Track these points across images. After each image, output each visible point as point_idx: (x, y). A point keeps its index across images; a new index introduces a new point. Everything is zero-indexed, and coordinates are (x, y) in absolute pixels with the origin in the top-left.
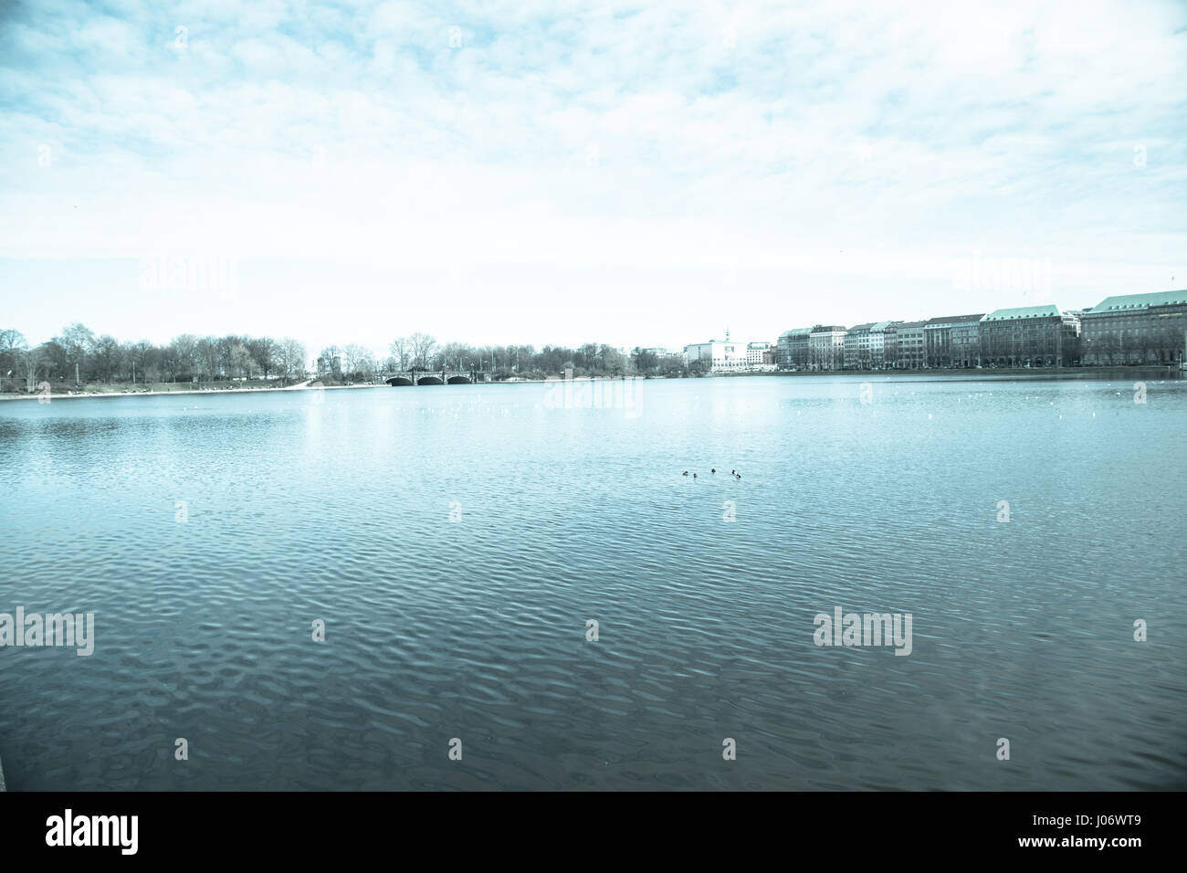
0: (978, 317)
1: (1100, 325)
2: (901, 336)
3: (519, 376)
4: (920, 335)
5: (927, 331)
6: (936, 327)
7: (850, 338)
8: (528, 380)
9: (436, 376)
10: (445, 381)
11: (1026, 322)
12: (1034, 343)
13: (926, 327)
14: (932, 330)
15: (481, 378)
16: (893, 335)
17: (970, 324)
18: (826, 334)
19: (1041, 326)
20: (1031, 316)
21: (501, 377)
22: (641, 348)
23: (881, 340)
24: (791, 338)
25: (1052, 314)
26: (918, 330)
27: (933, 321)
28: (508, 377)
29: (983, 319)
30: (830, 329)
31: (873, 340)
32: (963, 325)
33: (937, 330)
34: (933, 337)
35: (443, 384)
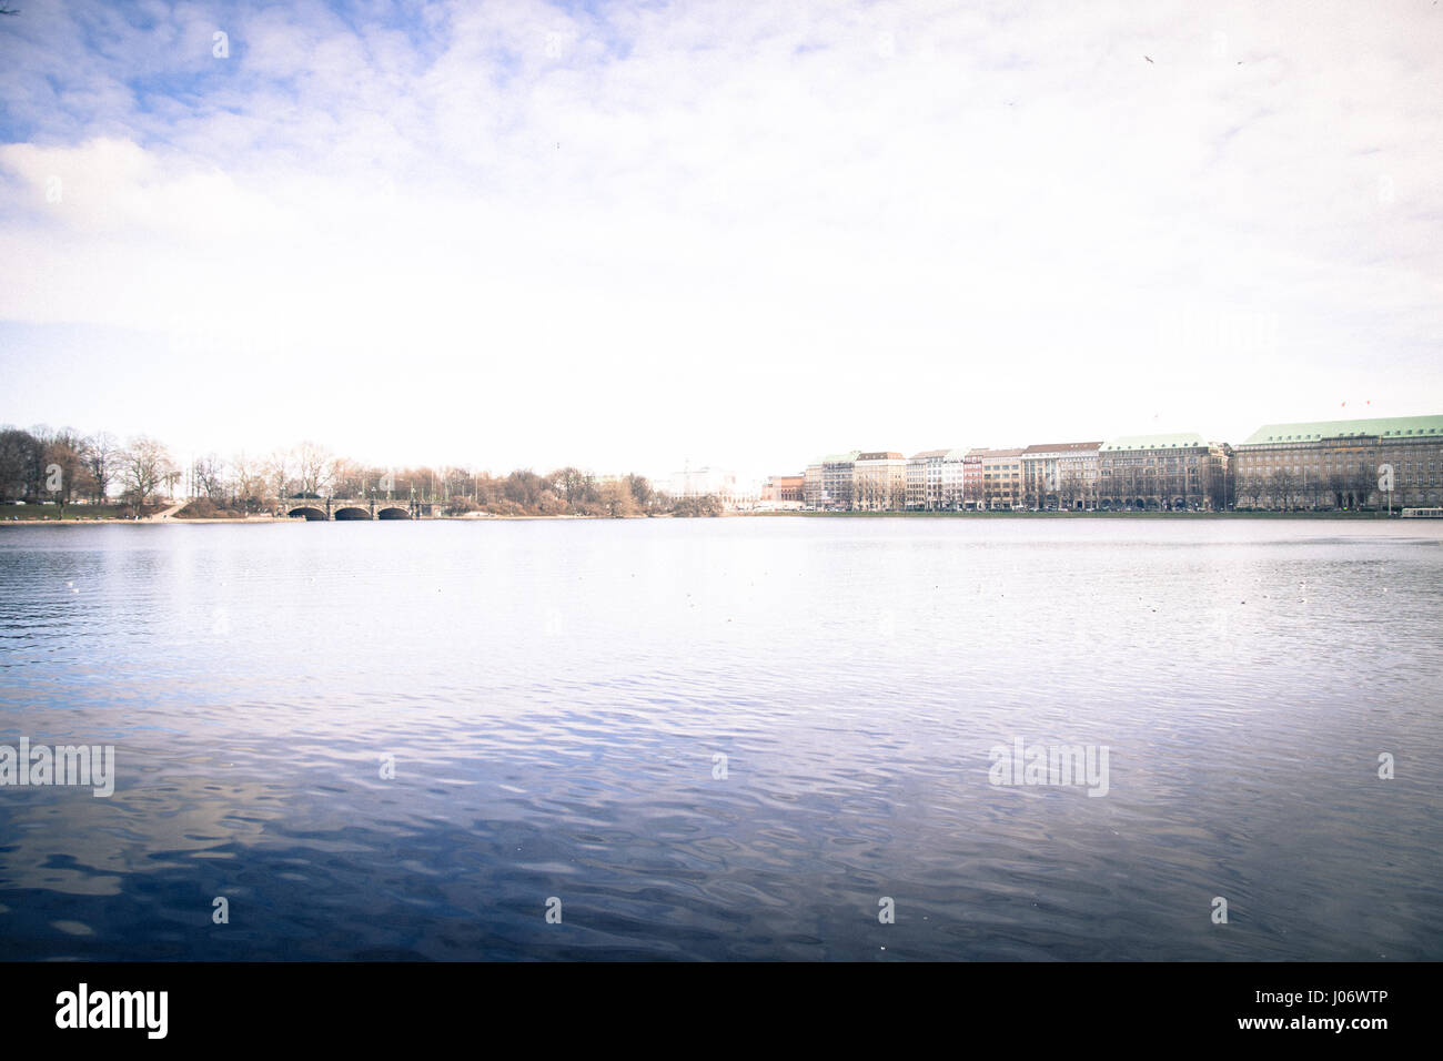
0: (1094, 446)
1: (1258, 459)
2: (988, 468)
3: (483, 510)
4: (1016, 467)
5: (1025, 461)
6: (1037, 456)
7: (915, 469)
8: (496, 516)
9: (362, 507)
10: (375, 514)
11: (1160, 453)
12: (1172, 480)
13: (1024, 457)
14: (1032, 461)
15: (427, 510)
16: (977, 466)
17: (1083, 454)
18: (881, 462)
19: (1182, 459)
20: (1169, 446)
21: (455, 510)
22: (636, 475)
23: (959, 471)
24: (828, 467)
25: (1196, 444)
26: (1012, 461)
27: (1032, 449)
28: (467, 510)
29: (1103, 448)
30: (884, 456)
31: (948, 472)
32: (1075, 454)
33: (1040, 461)
34: (1033, 469)
35: (371, 518)
